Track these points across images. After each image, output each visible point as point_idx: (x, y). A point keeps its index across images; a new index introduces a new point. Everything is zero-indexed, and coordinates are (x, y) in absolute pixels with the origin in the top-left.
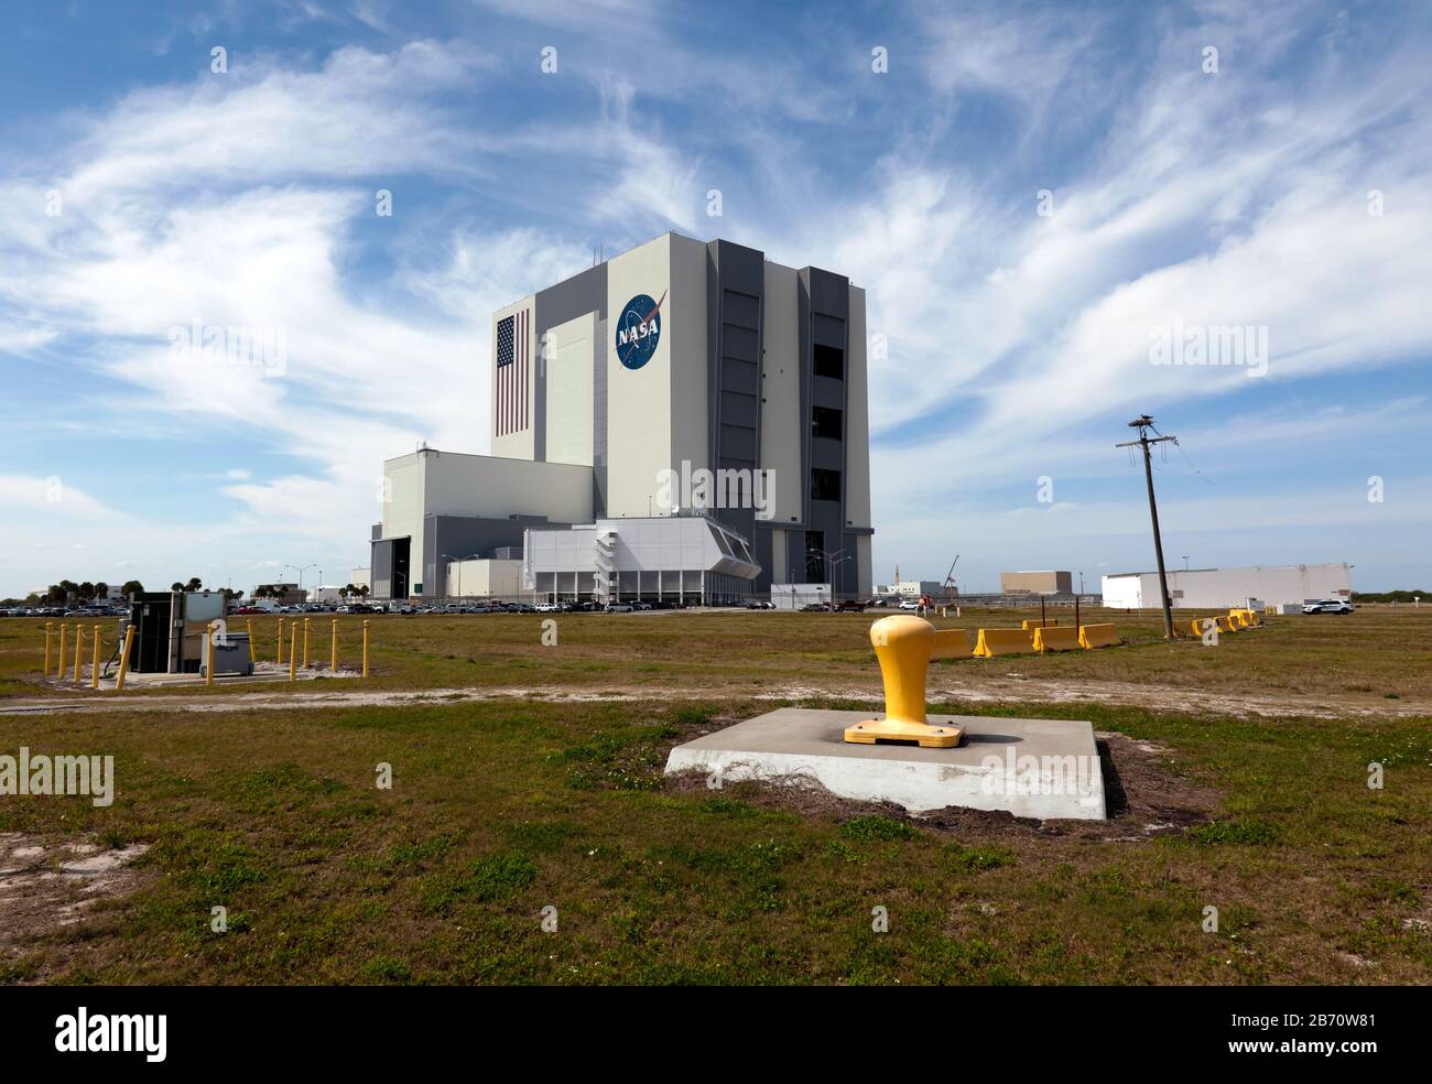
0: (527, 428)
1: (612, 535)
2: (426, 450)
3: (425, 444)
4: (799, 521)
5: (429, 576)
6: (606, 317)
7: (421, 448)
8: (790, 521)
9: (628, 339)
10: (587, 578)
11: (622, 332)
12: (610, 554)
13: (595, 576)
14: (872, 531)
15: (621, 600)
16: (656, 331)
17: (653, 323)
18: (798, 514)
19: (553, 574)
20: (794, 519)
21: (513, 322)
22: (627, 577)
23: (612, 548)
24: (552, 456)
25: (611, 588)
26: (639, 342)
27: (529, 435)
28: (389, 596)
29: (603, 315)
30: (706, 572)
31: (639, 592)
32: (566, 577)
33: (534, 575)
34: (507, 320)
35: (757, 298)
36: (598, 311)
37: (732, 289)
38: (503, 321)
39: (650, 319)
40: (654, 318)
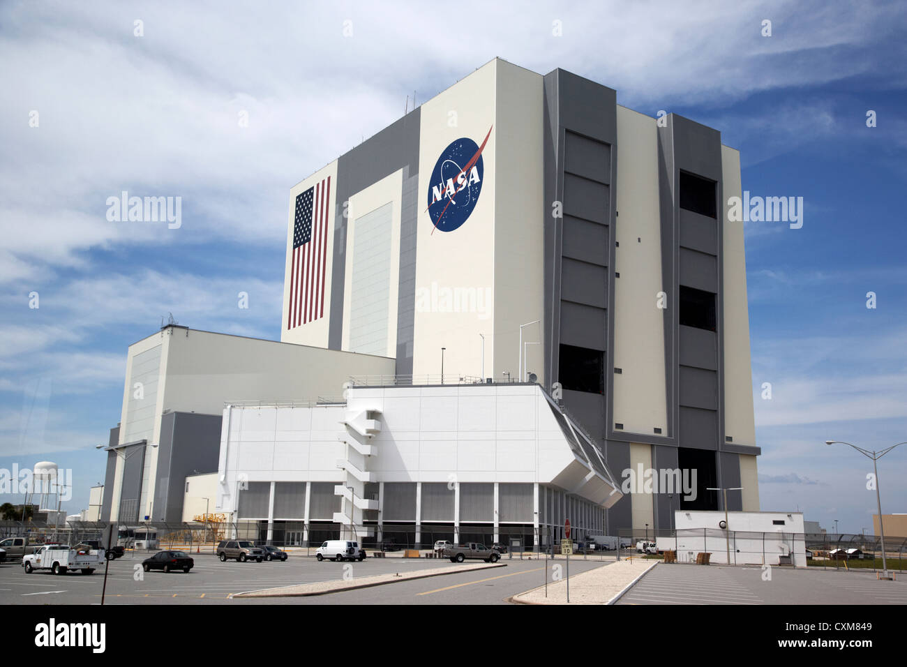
0: (321, 316)
1: (373, 415)
2: (171, 326)
4: (664, 434)
6: (417, 171)
8: (652, 433)
9: (443, 196)
10: (324, 490)
11: (435, 188)
12: (366, 449)
13: (338, 490)
14: (758, 451)
15: (385, 535)
16: (477, 180)
17: (474, 171)
18: (663, 425)
19: (271, 483)
20: (658, 430)
21: (312, 194)
23: (371, 437)
24: (345, 347)
25: (368, 513)
26: (455, 197)
27: (323, 324)
29: (414, 171)
30: (542, 486)
31: (418, 522)
32: (290, 490)
33: (234, 486)
34: (306, 192)
35: (609, 145)
36: (407, 167)
37: (575, 130)
38: (302, 195)
39: (471, 167)
40: (476, 165)
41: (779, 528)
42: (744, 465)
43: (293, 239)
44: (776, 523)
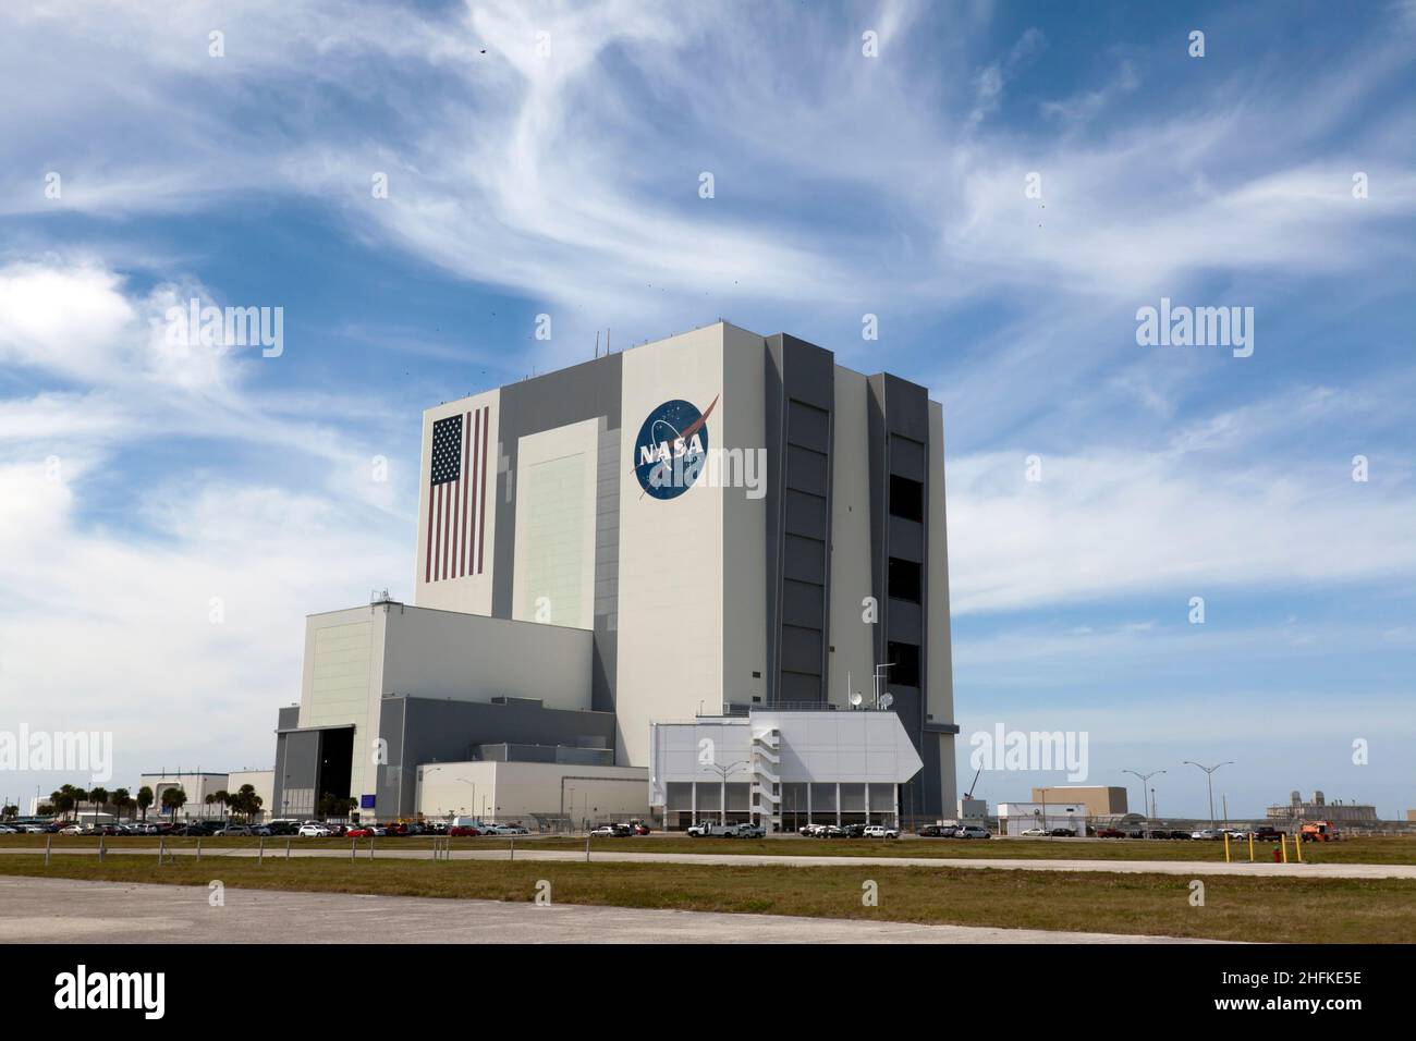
0: (480, 571)
1: (774, 733)
2: (388, 603)
3: (386, 594)
5: (389, 783)
6: (619, 426)
7: (377, 598)
10: (738, 790)
14: (956, 729)
15: (784, 822)
17: (696, 438)
19: (690, 784)
21: (460, 424)
22: (790, 790)
23: (775, 751)
24: (519, 612)
25: (775, 805)
27: (483, 581)
28: (311, 811)
29: (614, 422)
30: (900, 785)
31: (809, 812)
32: (708, 790)
33: (664, 787)
34: (450, 419)
35: (827, 412)
36: (605, 418)
37: (800, 399)
38: (444, 421)
39: (692, 434)
40: (698, 433)
41: (1070, 814)
42: (943, 740)
43: (430, 474)
44: (1069, 810)
